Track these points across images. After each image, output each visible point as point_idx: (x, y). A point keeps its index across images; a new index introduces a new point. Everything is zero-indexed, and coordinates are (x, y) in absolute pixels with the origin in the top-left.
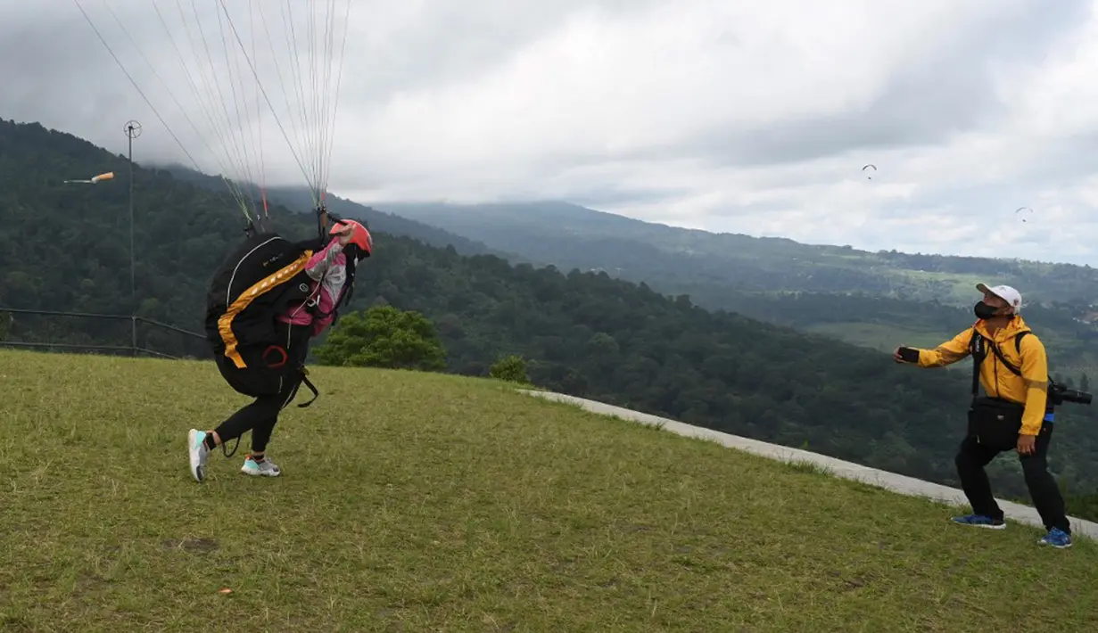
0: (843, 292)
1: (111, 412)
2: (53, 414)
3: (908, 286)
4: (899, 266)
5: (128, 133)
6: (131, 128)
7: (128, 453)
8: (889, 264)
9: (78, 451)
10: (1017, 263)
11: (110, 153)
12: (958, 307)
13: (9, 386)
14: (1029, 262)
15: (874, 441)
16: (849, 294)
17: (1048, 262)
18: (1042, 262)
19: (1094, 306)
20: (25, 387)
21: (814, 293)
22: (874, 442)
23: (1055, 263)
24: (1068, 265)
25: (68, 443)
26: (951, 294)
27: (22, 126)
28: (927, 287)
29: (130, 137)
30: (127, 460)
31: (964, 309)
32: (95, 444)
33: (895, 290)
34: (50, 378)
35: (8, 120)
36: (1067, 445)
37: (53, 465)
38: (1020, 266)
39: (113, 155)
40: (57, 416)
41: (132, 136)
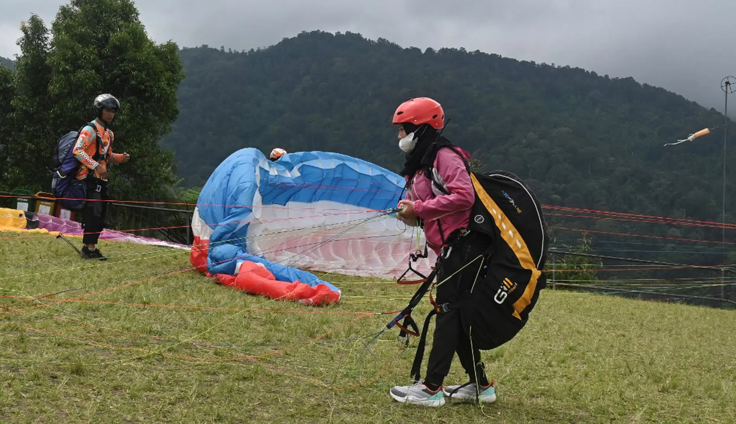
1: (705, 363)
2: (647, 361)
5: (724, 88)
6: (727, 83)
7: (723, 405)
9: (672, 398)
11: (702, 107)
13: (603, 330)
20: (620, 333)
25: (664, 390)
27: (616, 80)
29: (726, 92)
30: (723, 412)
32: (690, 394)
34: (642, 325)
35: (603, 76)
37: (650, 411)
39: (704, 109)
40: (651, 364)
41: (729, 91)
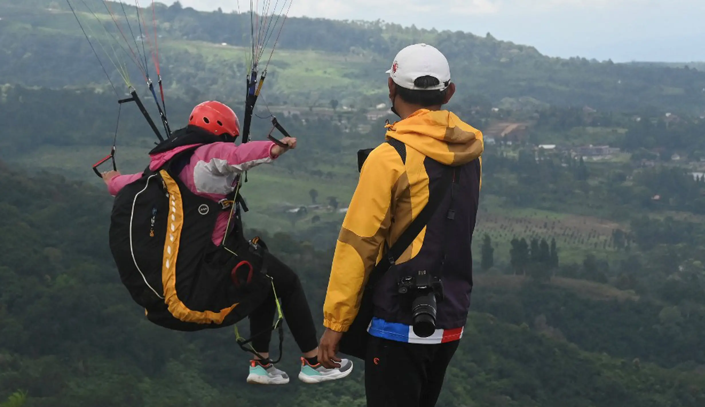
0: (91, 85)
3: (201, 74)
4: (187, 34)
8: (169, 31)
10: (380, 30)
12: (286, 114)
14: (399, 28)
15: (147, 379)
16: (99, 90)
17: (429, 29)
18: (419, 27)
19: (501, 110)
21: (36, 88)
22: (146, 384)
23: (440, 30)
24: (460, 34)
26: (275, 88)
28: (234, 77)
31: (295, 117)
33: (179, 81)
36: (463, 369)
38: (386, 36)
